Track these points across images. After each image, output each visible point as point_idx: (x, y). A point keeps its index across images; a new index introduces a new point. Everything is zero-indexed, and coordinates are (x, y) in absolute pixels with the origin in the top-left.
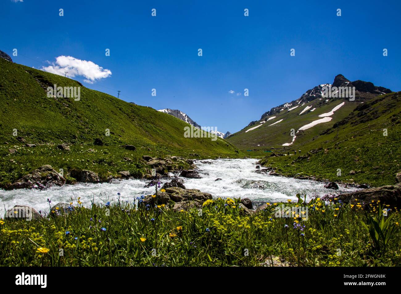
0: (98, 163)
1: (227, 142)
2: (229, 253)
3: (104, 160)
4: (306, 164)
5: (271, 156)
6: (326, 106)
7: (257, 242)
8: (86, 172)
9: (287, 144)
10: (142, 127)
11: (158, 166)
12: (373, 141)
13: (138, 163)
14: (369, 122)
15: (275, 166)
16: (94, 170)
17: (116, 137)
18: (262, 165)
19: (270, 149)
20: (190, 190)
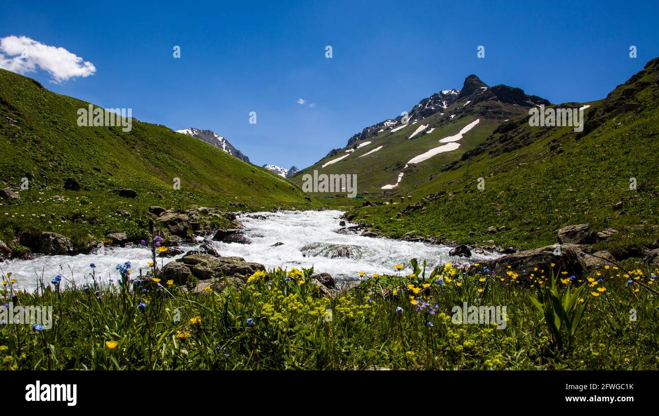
0: (71, 220)
1: (292, 184)
2: (293, 365)
3: (80, 215)
4: (420, 217)
5: (364, 205)
6: (451, 125)
7: (346, 342)
8: (49, 235)
9: (389, 187)
10: (148, 158)
11: (176, 224)
12: (524, 181)
13: (142, 218)
14: (517, 151)
15: (370, 222)
16: (62, 232)
17: (104, 176)
18: (350, 219)
19: (362, 195)
20: (227, 258)
